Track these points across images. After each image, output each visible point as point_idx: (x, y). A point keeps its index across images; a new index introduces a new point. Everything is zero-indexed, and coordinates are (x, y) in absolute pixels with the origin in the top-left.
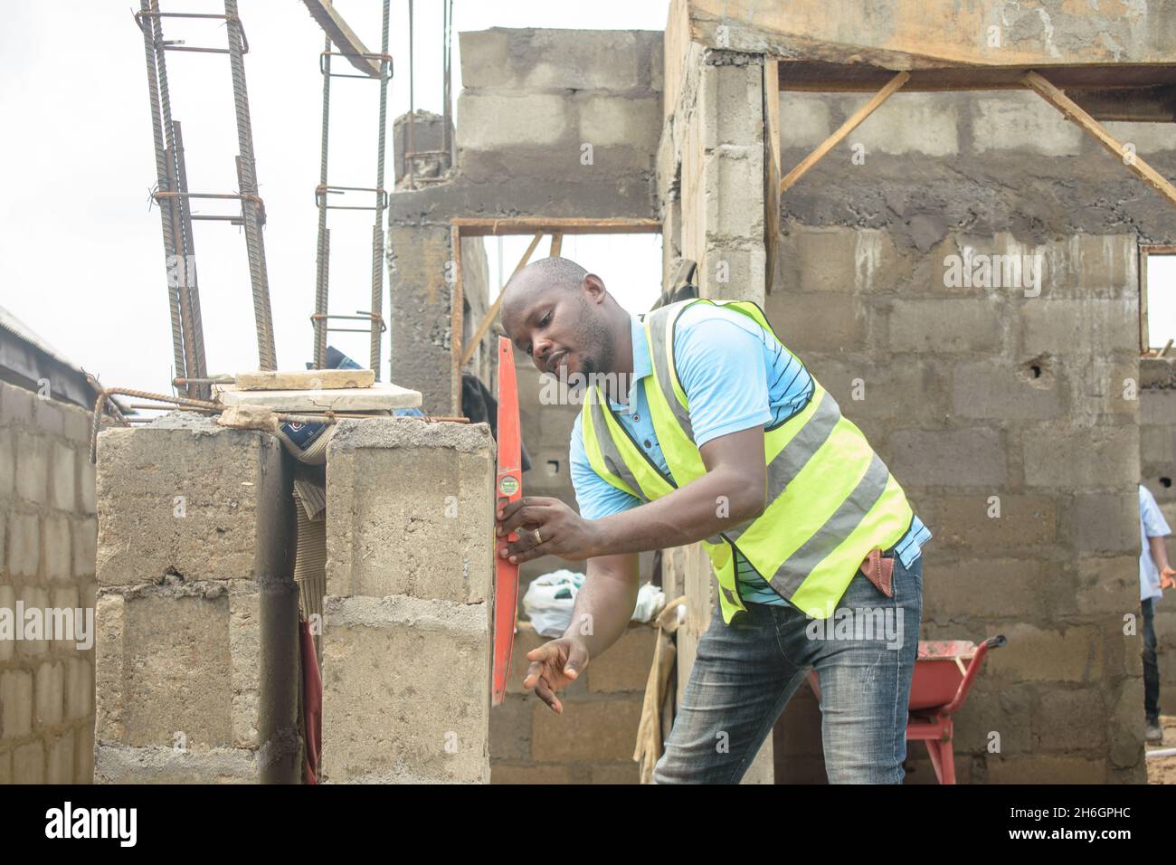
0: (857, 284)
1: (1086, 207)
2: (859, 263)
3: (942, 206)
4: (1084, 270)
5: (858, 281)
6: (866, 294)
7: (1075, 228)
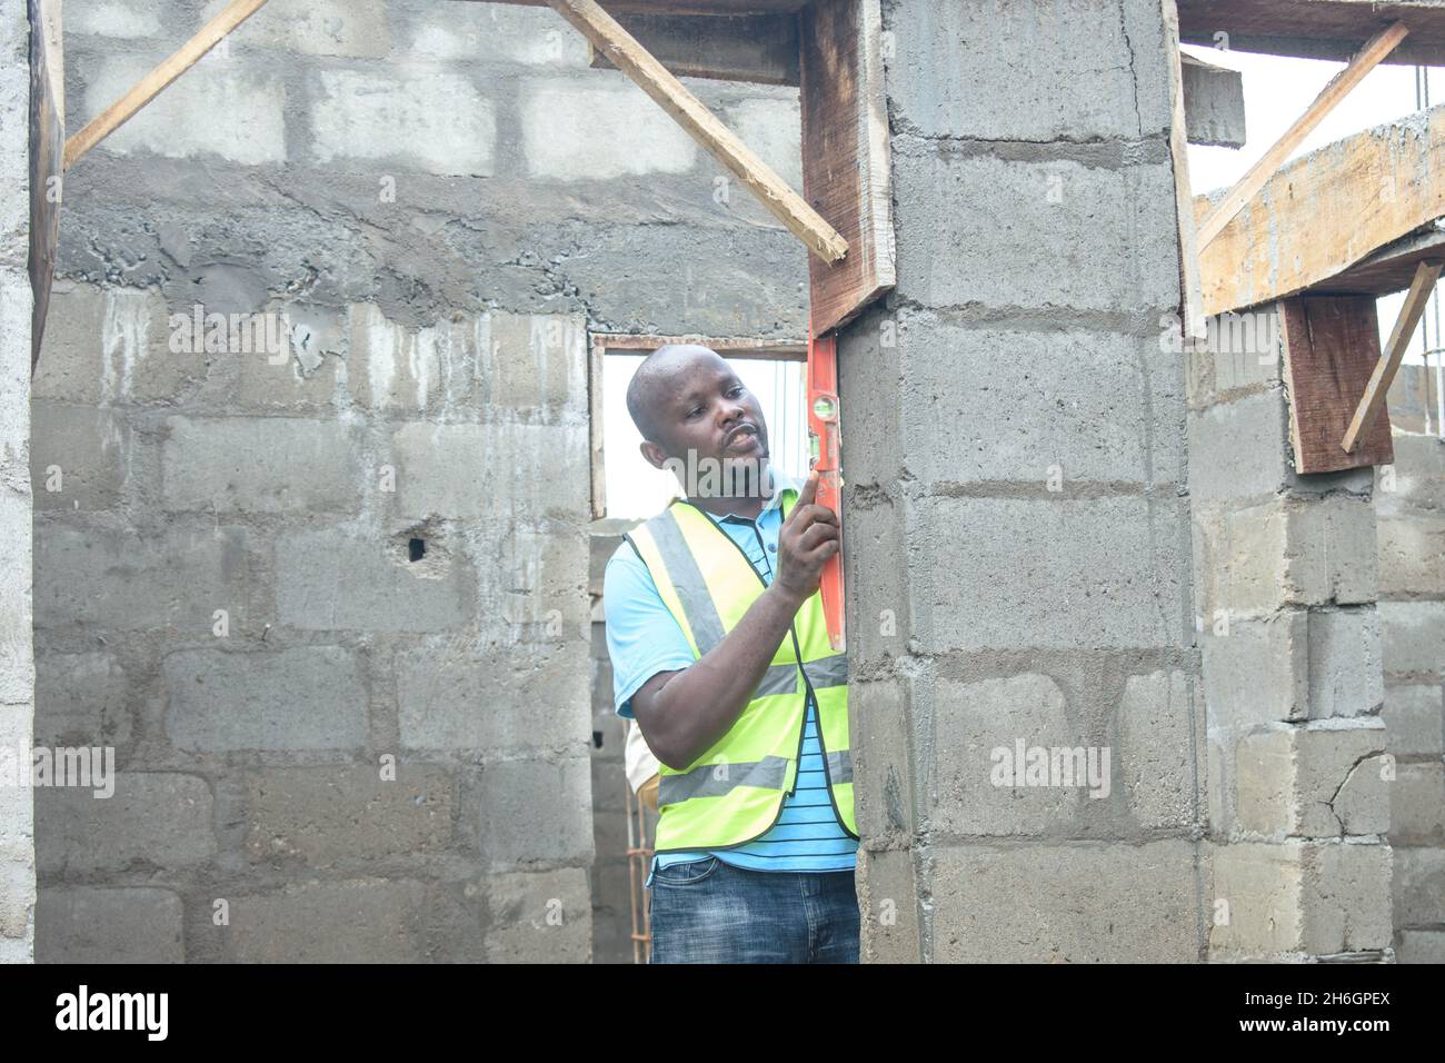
0: (106, 386)
1: (503, 266)
2: (108, 350)
3: (257, 254)
4: (499, 372)
5: (108, 382)
6: (122, 406)
7: (484, 300)
